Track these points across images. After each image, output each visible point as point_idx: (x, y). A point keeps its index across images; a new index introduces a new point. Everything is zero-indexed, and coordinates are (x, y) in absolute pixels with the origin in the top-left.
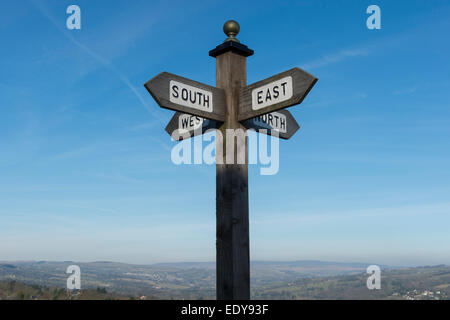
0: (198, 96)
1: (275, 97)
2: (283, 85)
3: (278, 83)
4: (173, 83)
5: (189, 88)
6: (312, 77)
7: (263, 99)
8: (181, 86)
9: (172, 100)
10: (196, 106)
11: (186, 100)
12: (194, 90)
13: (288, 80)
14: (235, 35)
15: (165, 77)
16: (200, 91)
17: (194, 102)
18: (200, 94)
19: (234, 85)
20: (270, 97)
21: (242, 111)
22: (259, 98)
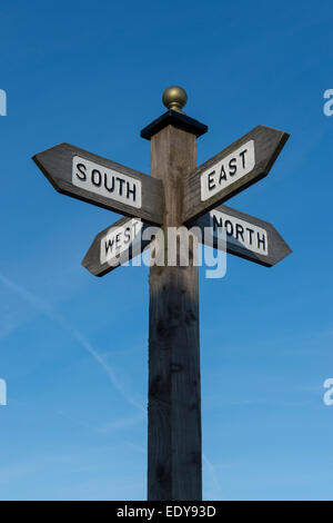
0: (117, 183)
1: (231, 174)
2: (242, 154)
3: (236, 154)
4: (77, 160)
5: (103, 170)
6: (280, 132)
7: (216, 182)
8: (90, 166)
9: (76, 182)
10: (115, 196)
11: (99, 185)
12: (111, 174)
13: (249, 146)
14: (180, 107)
15: (66, 150)
16: (122, 176)
17: (111, 190)
18: (122, 181)
19: (176, 172)
20: (225, 177)
21: (188, 205)
22: (210, 181)
